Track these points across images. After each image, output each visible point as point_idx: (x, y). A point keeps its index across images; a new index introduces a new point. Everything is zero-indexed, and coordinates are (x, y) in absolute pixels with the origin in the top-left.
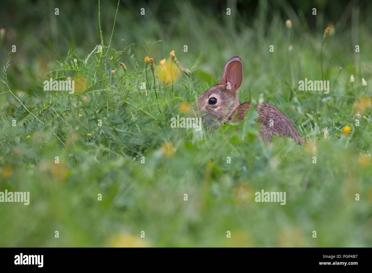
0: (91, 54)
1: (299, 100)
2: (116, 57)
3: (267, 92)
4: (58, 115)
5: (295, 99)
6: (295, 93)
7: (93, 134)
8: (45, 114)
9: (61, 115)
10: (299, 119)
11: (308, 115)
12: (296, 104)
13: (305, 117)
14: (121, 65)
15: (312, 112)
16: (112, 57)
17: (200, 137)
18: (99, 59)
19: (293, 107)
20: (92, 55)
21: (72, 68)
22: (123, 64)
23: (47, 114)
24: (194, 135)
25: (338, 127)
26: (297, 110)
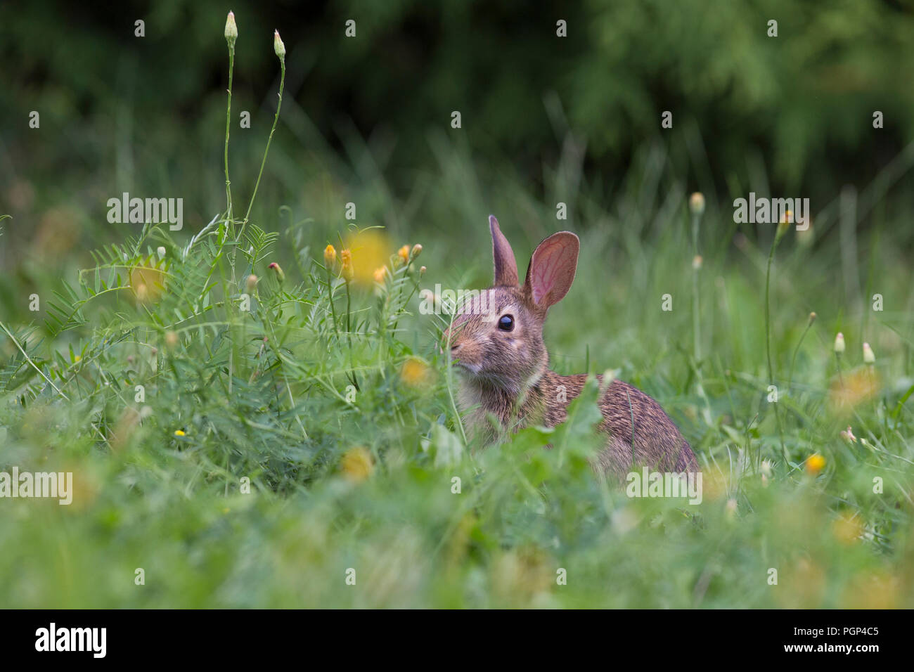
0: (199, 235)
1: (708, 392)
2: (262, 246)
3: (630, 366)
4: (107, 383)
5: (700, 391)
6: (699, 373)
7: (188, 433)
8: (76, 376)
9: (115, 383)
10: (705, 437)
11: (728, 429)
12: (700, 402)
13: (719, 435)
14: (272, 267)
15: (739, 423)
16: (252, 248)
17: (452, 459)
18: (218, 249)
19: (693, 410)
20: (201, 236)
21: (149, 265)
22: (277, 265)
23: (78, 376)
24: (439, 453)
25: (798, 464)
26: (700, 415)
